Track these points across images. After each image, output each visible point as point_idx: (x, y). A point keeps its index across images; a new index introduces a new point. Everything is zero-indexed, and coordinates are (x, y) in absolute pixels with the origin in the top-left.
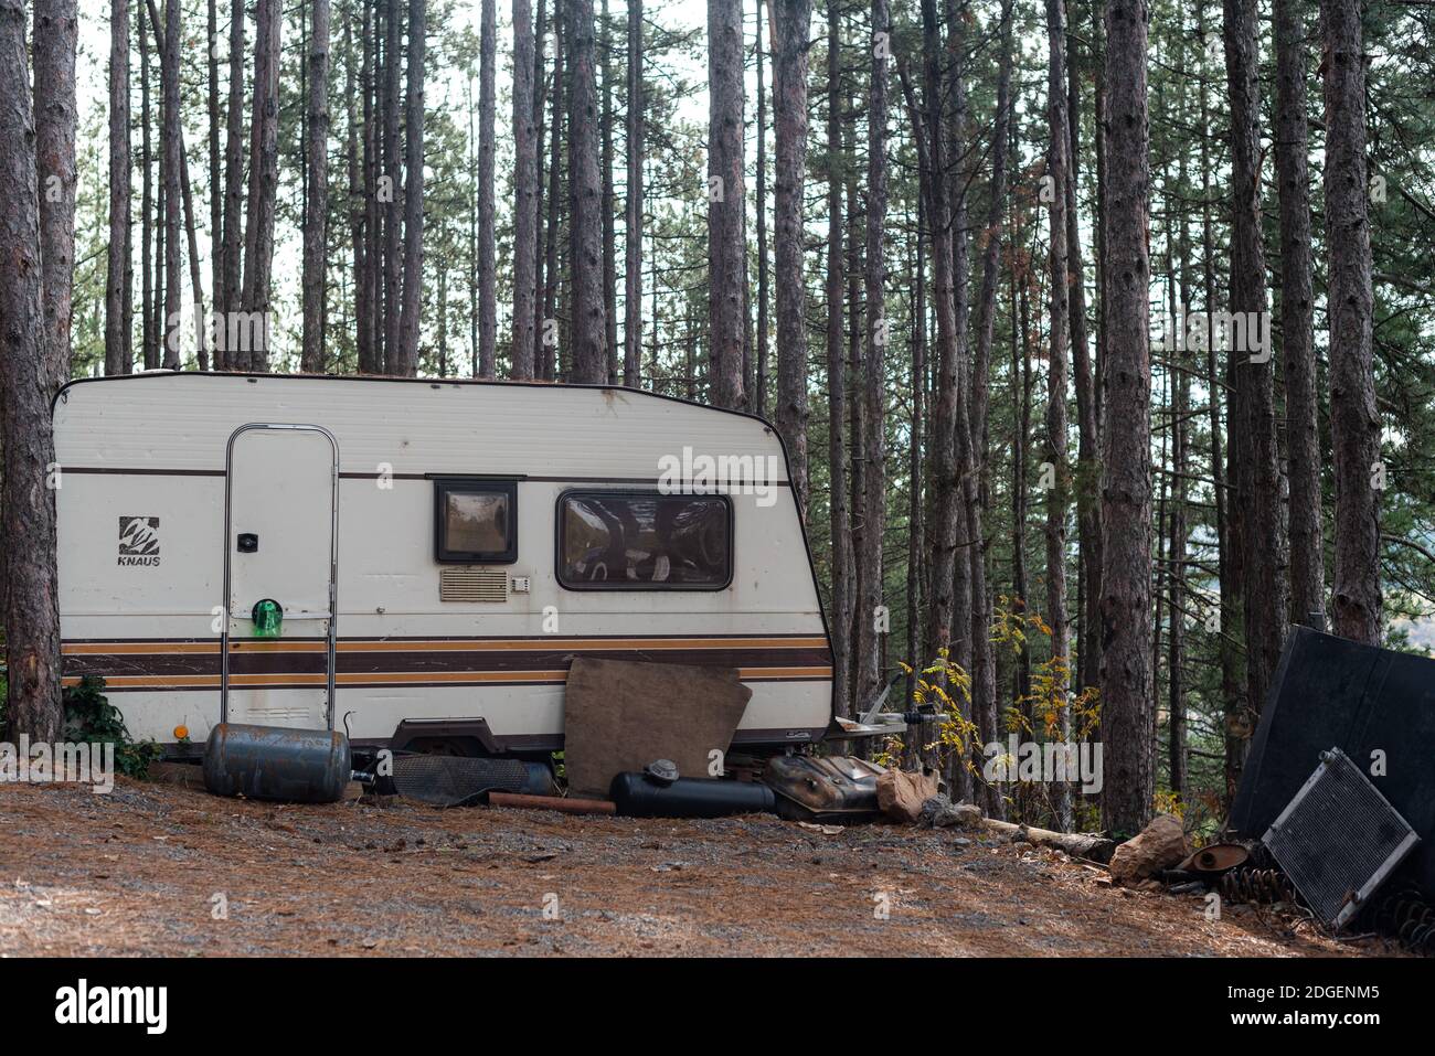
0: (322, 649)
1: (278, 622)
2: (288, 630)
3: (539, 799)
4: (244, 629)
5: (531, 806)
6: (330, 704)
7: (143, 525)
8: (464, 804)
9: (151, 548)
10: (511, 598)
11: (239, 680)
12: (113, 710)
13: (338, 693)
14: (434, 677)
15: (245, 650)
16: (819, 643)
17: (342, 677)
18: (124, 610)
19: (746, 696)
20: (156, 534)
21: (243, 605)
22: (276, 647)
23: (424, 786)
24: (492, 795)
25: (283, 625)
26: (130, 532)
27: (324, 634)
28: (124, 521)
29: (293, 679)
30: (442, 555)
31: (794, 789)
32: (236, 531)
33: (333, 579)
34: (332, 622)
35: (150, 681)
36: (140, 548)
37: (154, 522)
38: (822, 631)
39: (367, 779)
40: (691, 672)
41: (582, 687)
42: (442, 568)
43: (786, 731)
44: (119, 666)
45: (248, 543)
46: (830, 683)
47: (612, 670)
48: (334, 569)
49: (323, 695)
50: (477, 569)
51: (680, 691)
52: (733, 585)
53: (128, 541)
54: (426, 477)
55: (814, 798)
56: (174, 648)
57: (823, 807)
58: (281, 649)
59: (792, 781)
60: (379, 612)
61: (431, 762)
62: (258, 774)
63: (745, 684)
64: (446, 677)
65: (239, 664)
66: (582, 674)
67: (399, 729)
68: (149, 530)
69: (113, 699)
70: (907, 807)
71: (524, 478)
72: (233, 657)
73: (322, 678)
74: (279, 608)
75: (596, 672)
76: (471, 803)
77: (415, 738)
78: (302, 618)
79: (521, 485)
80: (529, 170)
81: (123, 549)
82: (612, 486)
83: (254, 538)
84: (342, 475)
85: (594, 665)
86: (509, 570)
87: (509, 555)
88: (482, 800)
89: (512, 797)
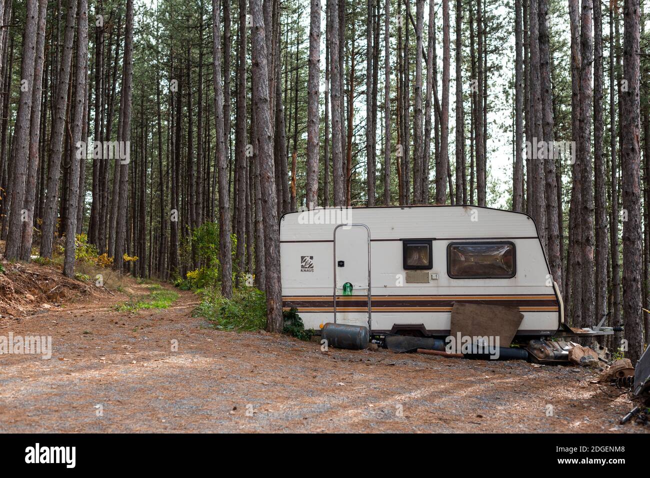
0: (366, 299)
1: (351, 290)
2: (354, 293)
3: (435, 351)
4: (340, 292)
5: (432, 354)
6: (370, 318)
7: (308, 259)
8: (407, 352)
9: (311, 266)
10: (431, 282)
11: (339, 309)
12: (300, 319)
13: (372, 314)
14: (405, 309)
15: (341, 299)
16: (552, 297)
17: (373, 309)
18: (303, 286)
19: (522, 317)
20: (312, 261)
21: (340, 285)
22: (351, 298)
23: (398, 345)
24: (418, 349)
25: (353, 291)
26: (304, 261)
27: (366, 294)
28: (303, 258)
29: (357, 309)
30: (406, 267)
31: (535, 352)
32: (337, 260)
33: (369, 276)
34: (369, 290)
35: (312, 309)
36: (307, 266)
37: (311, 258)
38: (554, 293)
39: (379, 343)
40: (500, 308)
41: (457, 313)
42: (407, 271)
43: (540, 331)
44: (303, 304)
45: (341, 264)
46: (558, 313)
47: (469, 308)
48: (369, 272)
49: (367, 315)
50: (419, 271)
51: (496, 315)
52: (516, 276)
53: (304, 264)
54: (400, 240)
55: (541, 355)
56: (319, 299)
57: (544, 358)
58: (353, 299)
59: (535, 349)
60: (385, 287)
61: (401, 338)
62: (336, 339)
63: (522, 313)
64: (409, 309)
65: (339, 304)
66: (457, 308)
67: (393, 327)
68: (310, 260)
69: (301, 315)
70: (576, 359)
71: (435, 239)
72: (337, 302)
73: (366, 309)
74: (351, 285)
75: (463, 308)
76: (411, 352)
77: (399, 330)
78: (360, 289)
79: (433, 242)
80: (539, 115)
81: (302, 266)
82: (468, 241)
83: (343, 262)
84: (371, 240)
85: (462, 305)
86: (430, 272)
87: (430, 267)
88: (414, 351)
89: (425, 350)
